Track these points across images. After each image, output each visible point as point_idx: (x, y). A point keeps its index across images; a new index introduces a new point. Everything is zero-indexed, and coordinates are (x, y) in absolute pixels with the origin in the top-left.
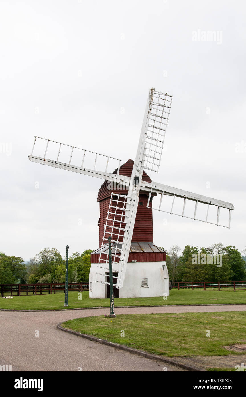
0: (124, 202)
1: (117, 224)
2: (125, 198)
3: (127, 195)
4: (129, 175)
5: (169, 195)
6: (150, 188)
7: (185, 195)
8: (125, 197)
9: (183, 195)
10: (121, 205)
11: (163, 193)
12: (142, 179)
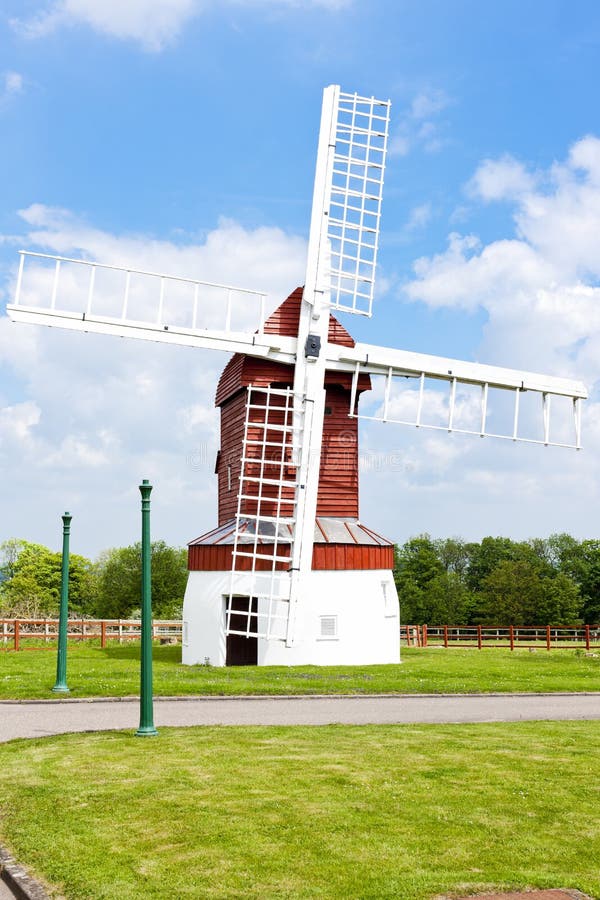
0: (287, 409)
1: (272, 472)
2: (288, 395)
3: (292, 388)
4: (292, 333)
5: (407, 377)
6: (355, 363)
7: (450, 373)
8: (285, 392)
9: (447, 374)
10: (277, 417)
11: (391, 372)
12: (329, 341)
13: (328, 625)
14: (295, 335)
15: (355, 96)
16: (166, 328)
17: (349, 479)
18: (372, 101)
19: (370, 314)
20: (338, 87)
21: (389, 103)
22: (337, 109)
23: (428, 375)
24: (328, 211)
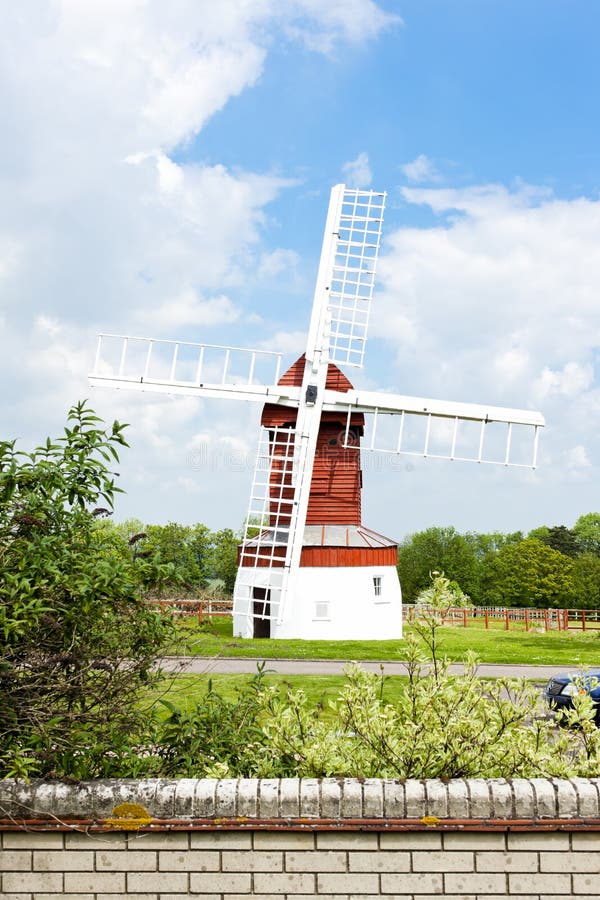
0: (289, 444)
2: (290, 433)
3: (294, 428)
4: (298, 382)
5: (391, 414)
6: (348, 405)
7: (426, 409)
8: (289, 431)
9: (422, 411)
11: (376, 411)
12: (327, 388)
13: (322, 609)
14: (300, 385)
15: (357, 191)
16: (201, 385)
17: (351, 495)
18: (371, 194)
19: (361, 366)
20: (343, 186)
21: (385, 194)
22: (342, 202)
23: (406, 412)
24: (330, 287)
